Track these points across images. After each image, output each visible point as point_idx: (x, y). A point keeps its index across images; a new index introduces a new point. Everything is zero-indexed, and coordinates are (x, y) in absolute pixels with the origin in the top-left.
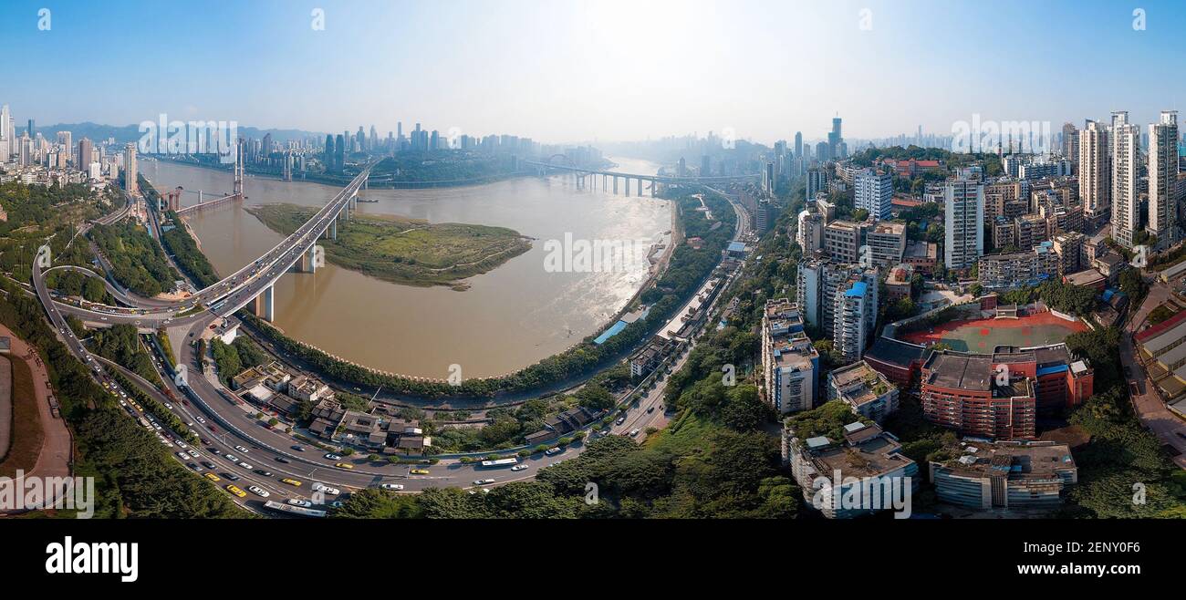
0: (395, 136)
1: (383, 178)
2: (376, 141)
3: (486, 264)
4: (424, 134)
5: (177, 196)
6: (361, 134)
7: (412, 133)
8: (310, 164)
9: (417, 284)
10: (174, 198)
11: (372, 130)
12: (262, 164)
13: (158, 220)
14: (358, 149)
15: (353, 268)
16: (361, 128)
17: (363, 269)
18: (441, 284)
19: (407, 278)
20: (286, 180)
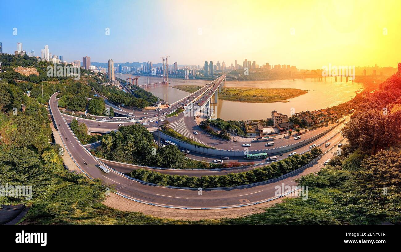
0: (234, 65)
1: (233, 77)
2: (225, 67)
3: (292, 96)
4: (249, 62)
5: (136, 80)
6: (218, 64)
7: (243, 62)
8: (197, 74)
9: (267, 102)
10: (135, 80)
11: (223, 63)
12: (174, 74)
13: (128, 89)
14: (218, 69)
15: (235, 100)
16: (218, 62)
17: (240, 100)
18: (277, 101)
19: (262, 101)
20: (186, 79)
